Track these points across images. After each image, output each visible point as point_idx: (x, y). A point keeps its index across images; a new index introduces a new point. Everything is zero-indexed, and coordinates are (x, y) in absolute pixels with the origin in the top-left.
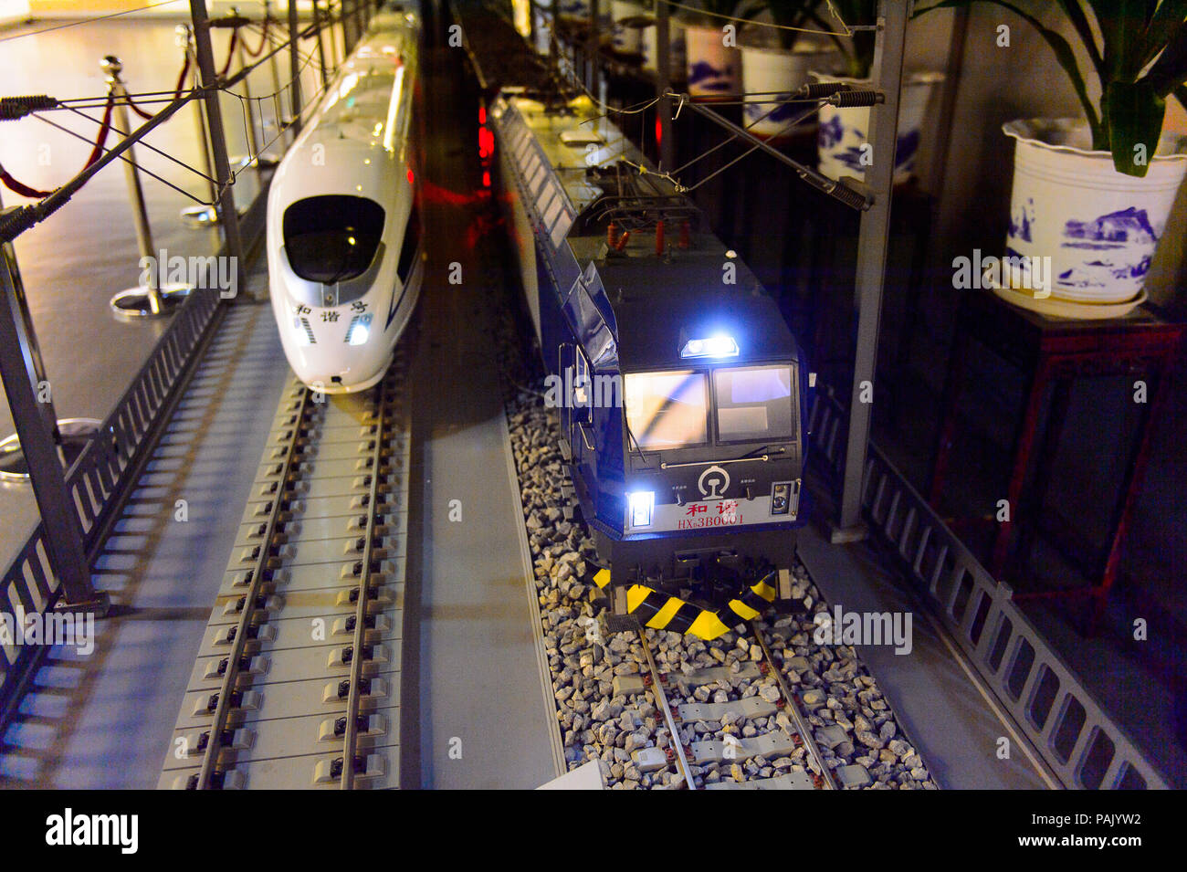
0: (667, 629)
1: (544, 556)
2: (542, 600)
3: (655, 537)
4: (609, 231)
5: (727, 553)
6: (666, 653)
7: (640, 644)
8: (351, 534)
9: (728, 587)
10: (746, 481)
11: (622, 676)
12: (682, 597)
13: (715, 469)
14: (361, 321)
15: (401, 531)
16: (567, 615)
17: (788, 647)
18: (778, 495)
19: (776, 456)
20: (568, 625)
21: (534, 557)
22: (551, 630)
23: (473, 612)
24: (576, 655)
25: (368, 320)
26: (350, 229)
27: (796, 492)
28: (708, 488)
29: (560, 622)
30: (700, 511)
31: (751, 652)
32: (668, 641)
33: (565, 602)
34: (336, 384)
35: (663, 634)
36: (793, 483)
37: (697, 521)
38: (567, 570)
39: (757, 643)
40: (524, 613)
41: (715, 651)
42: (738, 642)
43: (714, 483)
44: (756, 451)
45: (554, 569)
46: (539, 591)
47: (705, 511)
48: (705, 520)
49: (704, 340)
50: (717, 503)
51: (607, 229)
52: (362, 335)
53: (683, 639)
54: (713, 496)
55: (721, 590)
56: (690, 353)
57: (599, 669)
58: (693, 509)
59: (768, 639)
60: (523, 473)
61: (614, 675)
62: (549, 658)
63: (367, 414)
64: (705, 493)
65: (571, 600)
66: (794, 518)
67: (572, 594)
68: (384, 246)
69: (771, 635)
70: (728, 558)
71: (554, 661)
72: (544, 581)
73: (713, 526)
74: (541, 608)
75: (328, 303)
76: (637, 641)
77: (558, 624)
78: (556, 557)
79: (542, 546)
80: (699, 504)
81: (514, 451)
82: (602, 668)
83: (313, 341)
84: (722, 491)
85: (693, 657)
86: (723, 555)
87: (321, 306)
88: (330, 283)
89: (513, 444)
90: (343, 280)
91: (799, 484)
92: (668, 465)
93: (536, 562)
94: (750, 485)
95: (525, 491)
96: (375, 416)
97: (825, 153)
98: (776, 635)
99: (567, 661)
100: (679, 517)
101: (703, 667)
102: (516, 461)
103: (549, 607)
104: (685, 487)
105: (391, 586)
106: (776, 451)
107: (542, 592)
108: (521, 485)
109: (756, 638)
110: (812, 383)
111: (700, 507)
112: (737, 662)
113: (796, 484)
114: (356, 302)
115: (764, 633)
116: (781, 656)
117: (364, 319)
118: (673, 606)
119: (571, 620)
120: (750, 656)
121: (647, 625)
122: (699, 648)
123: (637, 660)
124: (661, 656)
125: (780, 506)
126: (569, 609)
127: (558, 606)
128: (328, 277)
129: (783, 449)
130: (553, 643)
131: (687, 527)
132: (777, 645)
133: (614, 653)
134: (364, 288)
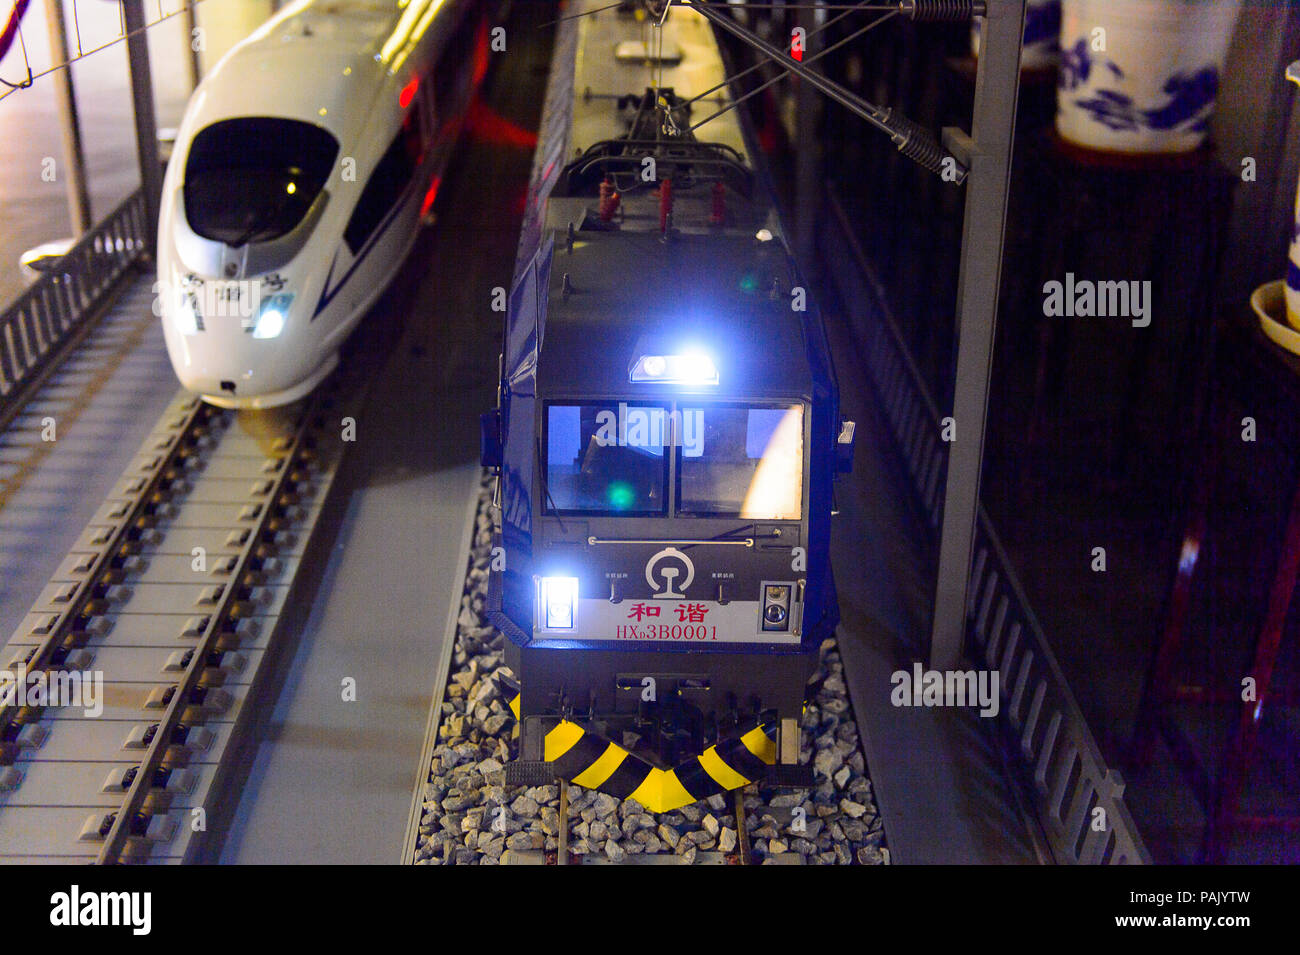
0: (601, 789)
1: (469, 668)
2: (444, 731)
3: (582, 647)
4: (602, 191)
5: (695, 684)
6: (590, 825)
7: (557, 807)
8: (197, 610)
9: (685, 732)
10: (719, 575)
11: (516, 850)
12: (627, 742)
13: (671, 552)
14: (275, 303)
15: (270, 612)
16: (472, 755)
17: (779, 839)
18: (771, 602)
19: (765, 541)
20: (467, 771)
21: (455, 668)
22: (441, 775)
23: (340, 739)
24: (462, 811)
25: (286, 301)
26: (295, 171)
27: (798, 600)
28: (662, 581)
29: (459, 764)
30: (649, 614)
31: (722, 838)
32: (597, 807)
33: (474, 737)
34: (227, 393)
35: (592, 796)
36: (793, 585)
37: (645, 629)
38: (489, 690)
39: (734, 827)
40: (413, 747)
41: (664, 830)
42: (705, 821)
43: (670, 573)
44: (737, 531)
45: (475, 688)
46: (443, 716)
47: (657, 614)
48: (658, 629)
49: (667, 357)
50: (676, 605)
51: (599, 188)
52: (272, 324)
53: (619, 806)
54: (669, 593)
55: (669, 736)
56: (646, 375)
57: (485, 837)
58: (639, 611)
59: (752, 821)
60: (481, 546)
61: (505, 848)
62: (425, 812)
63: (279, 442)
64: (656, 587)
65: (483, 734)
66: (798, 640)
67: (486, 727)
68: (327, 197)
69: (759, 818)
70: (697, 690)
71: (427, 819)
72: (456, 701)
73: (671, 639)
74: (438, 741)
75: (230, 272)
76: (553, 803)
77: (455, 766)
78: (482, 671)
79: (471, 655)
80: (648, 603)
81: (479, 512)
82: (490, 836)
83: (201, 326)
84: (683, 587)
85: (630, 835)
86: (689, 686)
87: (219, 278)
88: (236, 244)
89: (481, 503)
90: (257, 242)
91: (802, 587)
92: (598, 539)
93: (454, 677)
94: (727, 583)
95: (475, 573)
96: (288, 446)
97: (1066, 98)
98: (767, 817)
99: (445, 821)
100: (616, 621)
101: (644, 851)
102: (476, 528)
103: (451, 743)
104: (625, 575)
105: (227, 689)
106: (768, 533)
107: (447, 720)
108: (471, 562)
109: (735, 820)
110: (846, 437)
111: (648, 609)
112: (694, 850)
113: (799, 587)
114: (271, 275)
115: (748, 813)
116: (765, 849)
117: (279, 301)
118: (614, 757)
119: (472, 764)
120: (718, 843)
121: (573, 781)
122: (642, 822)
123: (546, 830)
124: (582, 829)
125: (775, 617)
126: (477, 747)
127: (462, 742)
128: (234, 236)
129: (778, 532)
130: (434, 794)
131: (630, 637)
132: (763, 832)
133: (515, 817)
134: (286, 257)
